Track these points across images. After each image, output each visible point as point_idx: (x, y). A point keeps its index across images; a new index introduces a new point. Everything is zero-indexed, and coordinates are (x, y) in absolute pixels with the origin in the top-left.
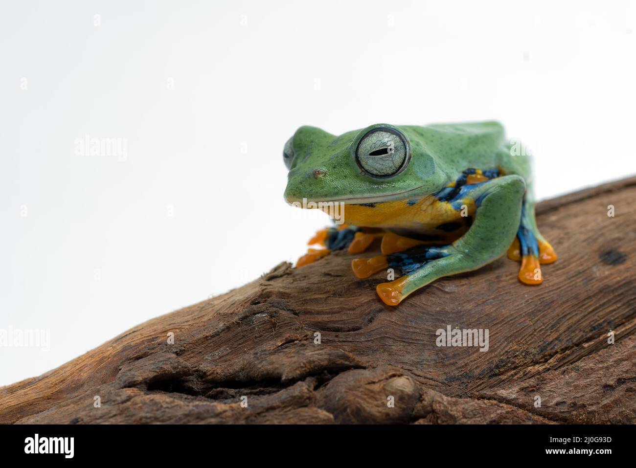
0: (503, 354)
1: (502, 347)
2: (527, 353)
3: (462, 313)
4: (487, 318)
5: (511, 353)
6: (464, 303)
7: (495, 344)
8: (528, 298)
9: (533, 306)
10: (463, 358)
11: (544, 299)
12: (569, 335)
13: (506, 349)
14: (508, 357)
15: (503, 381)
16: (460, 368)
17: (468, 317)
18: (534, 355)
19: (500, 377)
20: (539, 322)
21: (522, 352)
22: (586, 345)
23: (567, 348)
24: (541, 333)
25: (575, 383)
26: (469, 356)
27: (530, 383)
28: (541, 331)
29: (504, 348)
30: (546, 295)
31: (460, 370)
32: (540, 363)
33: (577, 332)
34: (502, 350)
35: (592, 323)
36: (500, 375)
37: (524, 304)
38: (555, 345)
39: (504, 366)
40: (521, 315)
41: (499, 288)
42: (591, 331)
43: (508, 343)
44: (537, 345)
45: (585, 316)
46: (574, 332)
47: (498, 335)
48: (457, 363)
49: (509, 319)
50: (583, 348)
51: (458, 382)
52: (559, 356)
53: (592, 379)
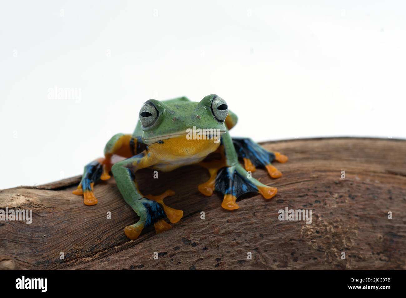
0: (69, 251)
1: (69, 247)
2: (83, 251)
3: (48, 228)
4: (62, 231)
5: (74, 250)
6: (50, 222)
7: (65, 245)
8: (86, 221)
9: (89, 225)
10: (46, 252)
11: (95, 222)
12: (107, 242)
13: (71, 248)
14: (72, 253)
15: (68, 265)
16: (44, 257)
17: (51, 230)
18: (87, 252)
19: (66, 263)
20: (91, 234)
21: (80, 250)
22: (116, 247)
23: (105, 249)
24: (91, 240)
25: (107, 268)
26: (50, 251)
27: (82, 266)
28: (91, 239)
29: (70, 247)
30: (97, 219)
31: (44, 258)
32: (90, 256)
33: (112, 240)
34: (69, 249)
35: (121, 236)
36: (66, 262)
37: (83, 224)
38: (99, 247)
39: (69, 257)
40: (81, 230)
41: (71, 215)
42: (120, 240)
43: (73, 245)
44: (89, 246)
45: (117, 232)
46: (110, 240)
47: (67, 240)
48: (43, 255)
49: (74, 232)
50: (115, 249)
51: (43, 265)
52: (101, 253)
53: (116, 265)
